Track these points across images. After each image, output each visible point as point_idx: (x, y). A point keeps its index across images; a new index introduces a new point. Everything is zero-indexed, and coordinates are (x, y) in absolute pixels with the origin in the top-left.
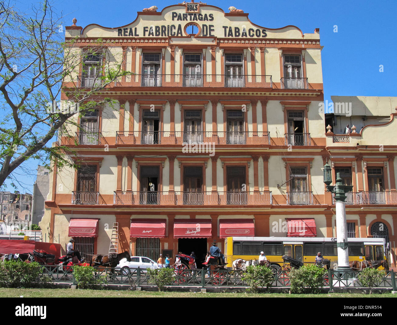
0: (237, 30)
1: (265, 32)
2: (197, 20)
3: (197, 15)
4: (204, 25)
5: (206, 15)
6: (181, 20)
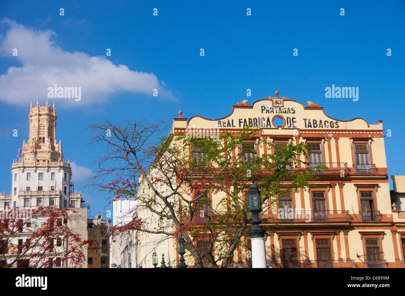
0: (315, 122)
1: (337, 123)
2: (282, 113)
3: (282, 108)
4: (288, 118)
5: (289, 109)
6: (269, 113)
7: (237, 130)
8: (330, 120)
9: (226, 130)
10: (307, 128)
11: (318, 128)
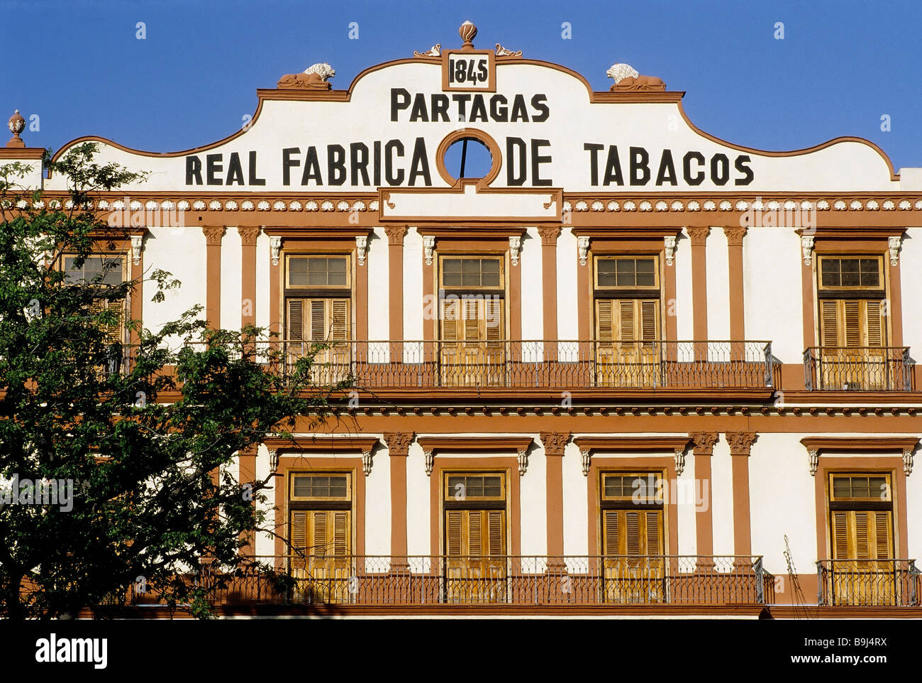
0: (639, 158)
1: (744, 164)
2: (485, 119)
3: (487, 98)
4: (511, 141)
5: (519, 100)
6: (425, 119)
7: (272, 197)
8: (709, 149)
9: (223, 197)
10: (601, 188)
11: (651, 186)
